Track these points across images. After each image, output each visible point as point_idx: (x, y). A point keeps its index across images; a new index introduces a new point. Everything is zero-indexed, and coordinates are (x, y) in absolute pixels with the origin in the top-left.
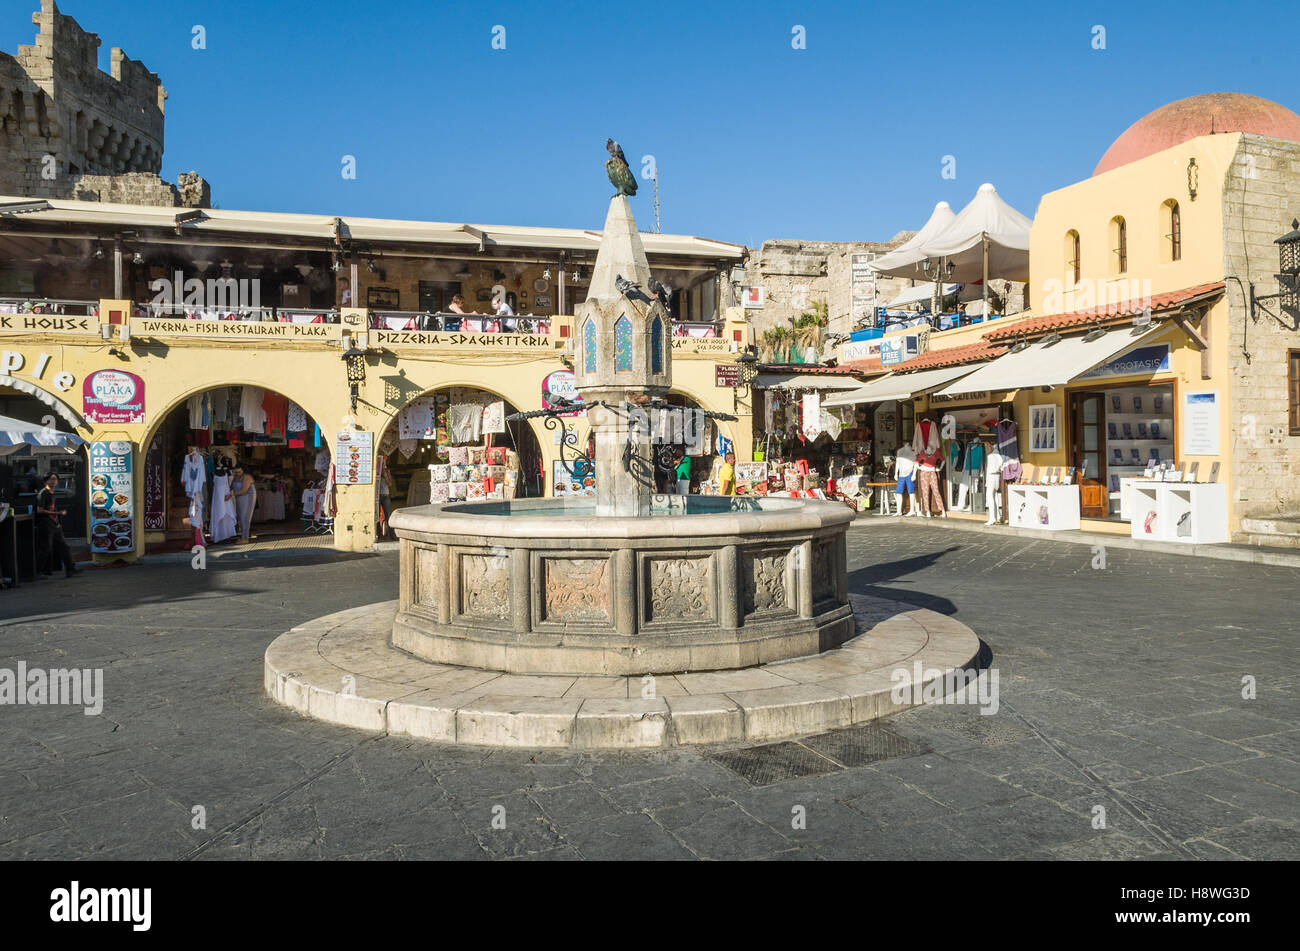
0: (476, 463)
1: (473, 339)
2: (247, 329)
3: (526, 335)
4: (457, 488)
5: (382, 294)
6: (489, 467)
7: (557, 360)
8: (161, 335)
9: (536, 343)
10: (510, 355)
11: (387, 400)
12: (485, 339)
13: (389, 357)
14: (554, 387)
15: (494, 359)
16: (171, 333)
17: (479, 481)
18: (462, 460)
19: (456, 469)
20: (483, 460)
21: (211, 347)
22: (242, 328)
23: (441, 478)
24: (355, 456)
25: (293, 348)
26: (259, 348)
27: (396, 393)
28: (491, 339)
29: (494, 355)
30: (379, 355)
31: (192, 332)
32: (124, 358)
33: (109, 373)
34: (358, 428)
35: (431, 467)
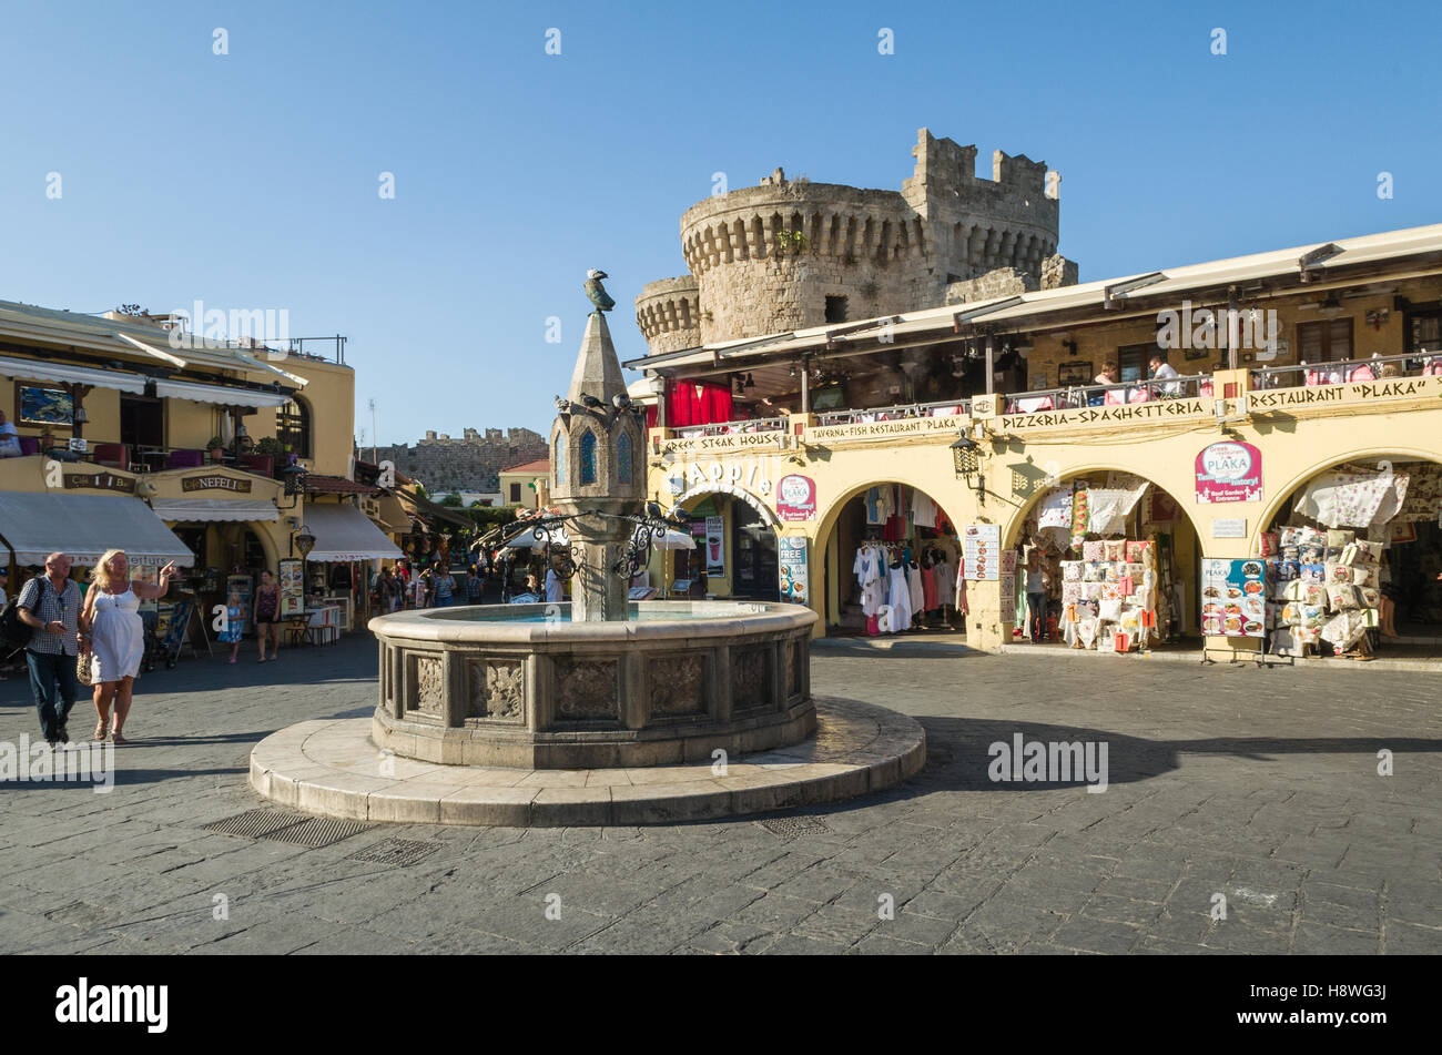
0: (1113, 560)
1: (1105, 414)
2: (889, 428)
3: (1170, 402)
4: (1089, 588)
5: (1074, 369)
6: (1128, 565)
7: (1214, 429)
8: (826, 441)
9: (1186, 410)
10: (1152, 429)
11: (1014, 490)
12: (1120, 412)
13: (1016, 443)
14: (1211, 463)
15: (1133, 435)
16: (833, 438)
17: (1115, 582)
18: (1097, 556)
19: (1089, 567)
20: (1121, 557)
21: (861, 448)
22: (884, 428)
23: (1072, 577)
24: (982, 551)
25: (928, 443)
26: (900, 446)
27: (1023, 483)
28: (1127, 412)
29: (1132, 430)
30: (1006, 442)
31: (848, 436)
32: (802, 464)
33: (793, 478)
34: (986, 521)
35: (1063, 564)
